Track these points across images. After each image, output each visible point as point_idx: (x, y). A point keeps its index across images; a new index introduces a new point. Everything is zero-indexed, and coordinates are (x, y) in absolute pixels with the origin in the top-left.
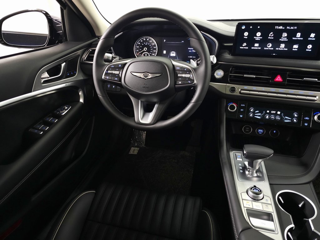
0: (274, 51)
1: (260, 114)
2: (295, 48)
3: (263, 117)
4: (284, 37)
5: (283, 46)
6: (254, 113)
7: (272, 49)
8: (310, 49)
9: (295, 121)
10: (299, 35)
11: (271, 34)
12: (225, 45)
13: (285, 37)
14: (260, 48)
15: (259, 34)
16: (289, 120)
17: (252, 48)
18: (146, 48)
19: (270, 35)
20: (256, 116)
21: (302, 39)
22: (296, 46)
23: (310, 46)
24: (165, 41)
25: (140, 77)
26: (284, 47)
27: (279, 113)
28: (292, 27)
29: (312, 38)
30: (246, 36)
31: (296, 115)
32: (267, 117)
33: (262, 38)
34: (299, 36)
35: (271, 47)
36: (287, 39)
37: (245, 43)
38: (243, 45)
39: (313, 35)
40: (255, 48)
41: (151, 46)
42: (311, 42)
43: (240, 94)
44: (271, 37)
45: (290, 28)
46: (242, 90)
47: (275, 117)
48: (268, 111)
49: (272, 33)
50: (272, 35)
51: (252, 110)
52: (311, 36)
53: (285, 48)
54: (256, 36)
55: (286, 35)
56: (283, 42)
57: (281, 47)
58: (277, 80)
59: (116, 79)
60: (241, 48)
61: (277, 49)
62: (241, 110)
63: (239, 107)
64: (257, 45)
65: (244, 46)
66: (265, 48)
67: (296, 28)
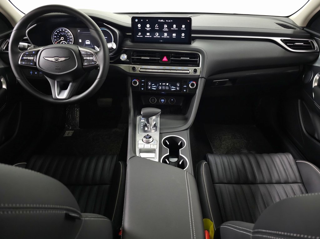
0: (161, 38)
1: (155, 86)
2: (174, 36)
3: (158, 88)
4: (165, 28)
5: (166, 34)
6: (151, 86)
7: (159, 37)
8: (183, 36)
9: (178, 89)
10: (175, 26)
11: (157, 26)
12: (127, 34)
13: (166, 28)
14: (151, 36)
15: (148, 26)
16: (174, 88)
18: (63, 38)
19: (156, 27)
20: (153, 88)
21: (177, 29)
22: (174, 35)
23: (183, 35)
24: (79, 31)
25: (52, 61)
26: (166, 35)
27: (167, 84)
28: (169, 20)
29: (183, 28)
30: (140, 27)
31: (178, 85)
32: (160, 88)
33: (150, 28)
34: (175, 27)
35: (158, 36)
37: (140, 33)
38: (139, 34)
39: (183, 26)
40: (147, 36)
41: (67, 36)
42: (183, 31)
43: (139, 72)
44: (156, 28)
46: (140, 69)
47: (165, 87)
48: (160, 84)
49: (157, 25)
50: (158, 27)
51: (149, 84)
52: (183, 27)
53: (167, 36)
54: (147, 27)
55: (166, 26)
56: (166, 32)
57: (165, 35)
58: (164, 60)
59: (31, 64)
60: (138, 36)
61: (162, 37)
62: (142, 84)
63: (140, 83)
64: (148, 34)
65: (140, 35)
66: (154, 37)
67: (172, 21)
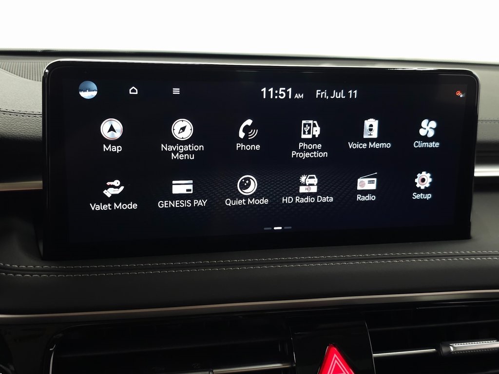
0: (276, 211)
2: (365, 192)
4: (307, 141)
5: (309, 184)
7: (265, 201)
8: (426, 191)
10: (372, 127)
11: (247, 129)
13: (314, 140)
14: (200, 203)
15: (183, 129)
17: (163, 204)
19: (242, 135)
21: (388, 145)
22: (366, 184)
23: (424, 180)
26: (314, 189)
28: (339, 91)
29: (425, 139)
30: (114, 142)
33: (201, 147)
34: (375, 134)
35: (255, 195)
36: (322, 150)
37: (116, 183)
38: (109, 193)
39: (428, 128)
40: (175, 204)
42: (425, 161)
44: (246, 141)
45: (330, 94)
49: (249, 122)
50: (254, 134)
52: (422, 132)
53: (322, 191)
54: (175, 141)
55: (317, 131)
56: (309, 167)
57: (302, 189)
61: (287, 200)
64: (181, 187)
65: (115, 198)
66: (229, 202)
67: (354, 93)
